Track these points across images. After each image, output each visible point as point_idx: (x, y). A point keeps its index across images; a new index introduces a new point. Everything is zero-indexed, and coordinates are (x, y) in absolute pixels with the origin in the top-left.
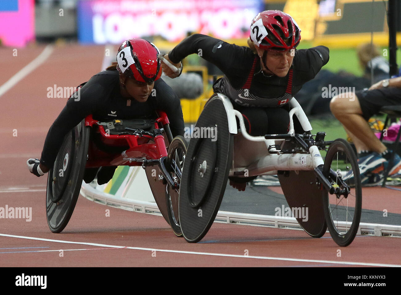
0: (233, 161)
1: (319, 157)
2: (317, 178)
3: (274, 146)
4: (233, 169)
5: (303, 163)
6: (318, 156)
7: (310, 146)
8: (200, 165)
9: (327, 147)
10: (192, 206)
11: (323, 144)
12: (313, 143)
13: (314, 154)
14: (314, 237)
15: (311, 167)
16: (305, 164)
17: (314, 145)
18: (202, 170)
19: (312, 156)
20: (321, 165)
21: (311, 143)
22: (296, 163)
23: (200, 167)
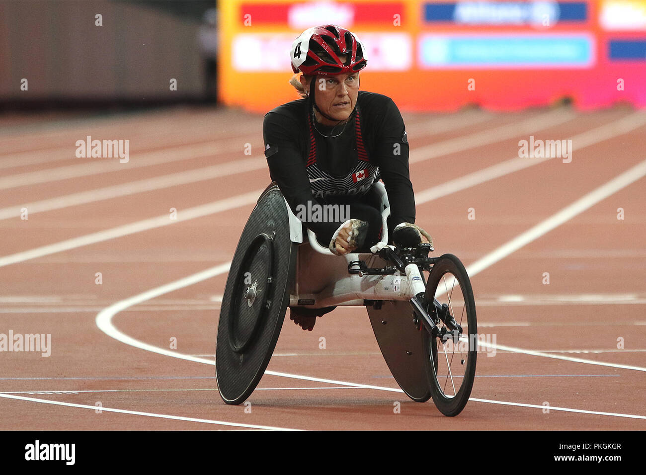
0: (298, 285)
1: (419, 281)
2: (414, 313)
3: (358, 263)
4: (296, 295)
5: (395, 289)
6: (418, 279)
7: (406, 264)
8: (248, 288)
9: (432, 266)
10: (234, 350)
11: (426, 262)
12: (412, 260)
13: (412, 276)
14: (416, 401)
15: (406, 296)
16: (399, 290)
17: (412, 263)
18: (250, 296)
19: (408, 278)
20: (421, 294)
21: (408, 260)
22: (387, 289)
23: (248, 291)
